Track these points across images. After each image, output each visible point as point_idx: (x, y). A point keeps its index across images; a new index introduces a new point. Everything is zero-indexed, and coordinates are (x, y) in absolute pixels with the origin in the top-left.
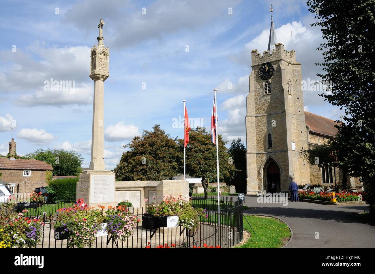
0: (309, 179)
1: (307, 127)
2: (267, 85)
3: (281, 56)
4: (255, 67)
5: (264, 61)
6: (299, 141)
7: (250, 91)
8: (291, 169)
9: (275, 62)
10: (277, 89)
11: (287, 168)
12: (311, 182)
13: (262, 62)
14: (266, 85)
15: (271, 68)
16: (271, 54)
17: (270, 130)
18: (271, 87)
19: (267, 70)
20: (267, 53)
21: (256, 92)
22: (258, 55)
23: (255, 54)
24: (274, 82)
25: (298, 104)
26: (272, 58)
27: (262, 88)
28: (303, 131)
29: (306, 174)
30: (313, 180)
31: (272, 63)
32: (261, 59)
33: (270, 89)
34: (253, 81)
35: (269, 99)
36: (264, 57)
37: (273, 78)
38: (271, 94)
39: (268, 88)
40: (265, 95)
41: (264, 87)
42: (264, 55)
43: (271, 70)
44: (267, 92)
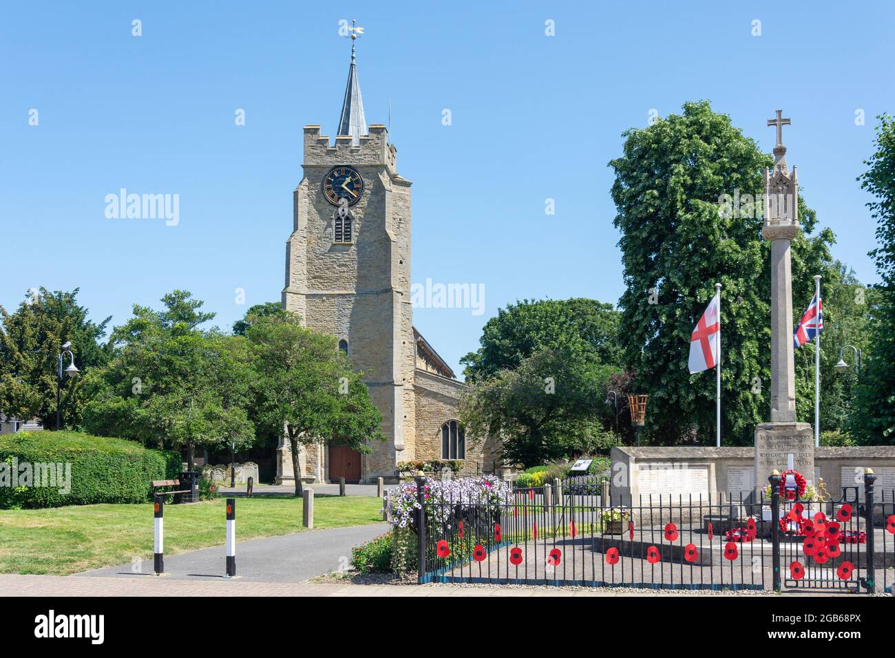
0: (414, 450)
1: (415, 332)
2: (341, 220)
3: (384, 158)
4: (314, 169)
5: (338, 160)
7: (296, 229)
9: (366, 169)
10: (369, 234)
11: (389, 424)
12: (417, 456)
13: (330, 161)
14: (339, 219)
15: (357, 182)
16: (359, 147)
17: (347, 331)
18: (352, 227)
19: (346, 183)
20: (345, 142)
21: (311, 232)
22: (323, 142)
23: (315, 137)
24: (362, 216)
25: (400, 276)
26: (359, 157)
27: (329, 225)
28: (406, 341)
29: (409, 438)
30: (422, 452)
31: (359, 170)
32: (330, 152)
33: (350, 231)
34: (305, 204)
35: (347, 256)
36: (337, 149)
37: (361, 208)
38: (352, 245)
39: (345, 228)
40: (335, 245)
41: (334, 223)
42: (339, 145)
43: (355, 186)
44: (341, 238)
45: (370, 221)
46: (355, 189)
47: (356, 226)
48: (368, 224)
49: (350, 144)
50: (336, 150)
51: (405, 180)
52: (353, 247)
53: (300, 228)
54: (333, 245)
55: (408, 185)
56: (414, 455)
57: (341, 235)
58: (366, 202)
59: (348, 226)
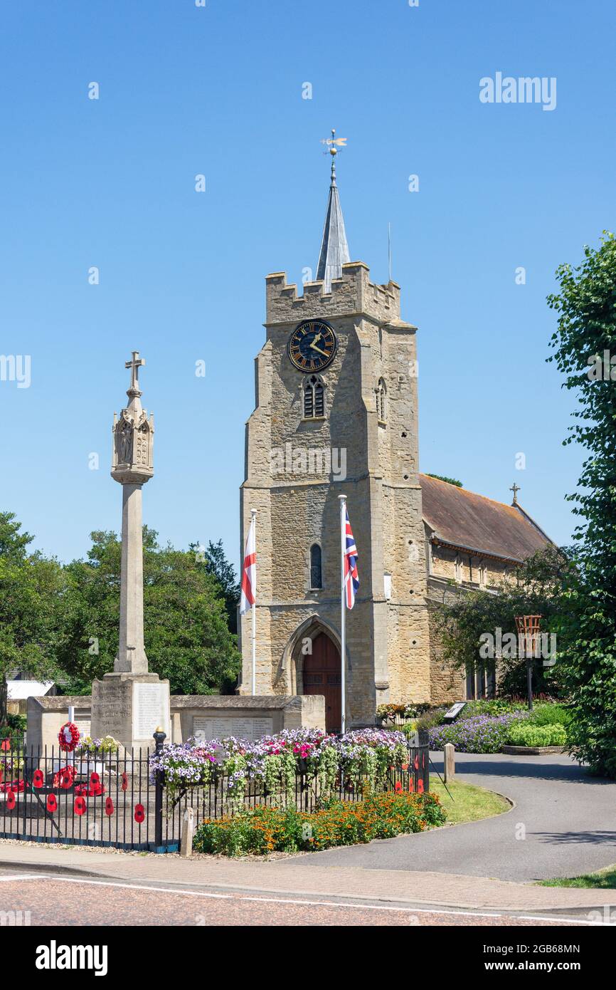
0: (428, 688)
1: (426, 526)
2: (312, 389)
3: (360, 305)
4: (278, 328)
5: (306, 313)
6: (403, 571)
7: (257, 406)
8: (381, 657)
9: (340, 320)
10: (344, 404)
11: (369, 654)
13: (297, 316)
14: (309, 388)
15: (329, 338)
16: (330, 294)
17: (319, 533)
18: (325, 397)
19: (315, 341)
20: (315, 289)
21: (275, 408)
22: (288, 293)
23: (279, 288)
24: (336, 382)
25: (403, 453)
26: (332, 307)
27: (297, 398)
28: (413, 540)
29: (420, 671)
30: (439, 691)
31: (331, 323)
32: (297, 305)
33: (322, 403)
34: (268, 373)
35: (318, 435)
36: (305, 299)
37: (334, 371)
38: (324, 420)
39: (316, 399)
40: (305, 422)
41: (303, 394)
42: (307, 294)
43: (327, 344)
44: (312, 413)
45: (346, 388)
46: (327, 348)
47: (329, 395)
48: (343, 391)
49: (320, 292)
50: (303, 301)
51: (406, 326)
52: (326, 423)
53: (261, 404)
54: (303, 422)
55: (411, 331)
56: (429, 695)
57: (312, 408)
58: (340, 364)
59: (320, 396)
